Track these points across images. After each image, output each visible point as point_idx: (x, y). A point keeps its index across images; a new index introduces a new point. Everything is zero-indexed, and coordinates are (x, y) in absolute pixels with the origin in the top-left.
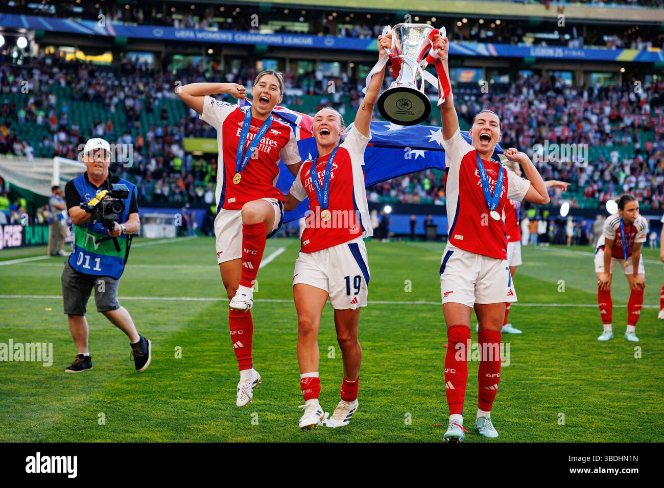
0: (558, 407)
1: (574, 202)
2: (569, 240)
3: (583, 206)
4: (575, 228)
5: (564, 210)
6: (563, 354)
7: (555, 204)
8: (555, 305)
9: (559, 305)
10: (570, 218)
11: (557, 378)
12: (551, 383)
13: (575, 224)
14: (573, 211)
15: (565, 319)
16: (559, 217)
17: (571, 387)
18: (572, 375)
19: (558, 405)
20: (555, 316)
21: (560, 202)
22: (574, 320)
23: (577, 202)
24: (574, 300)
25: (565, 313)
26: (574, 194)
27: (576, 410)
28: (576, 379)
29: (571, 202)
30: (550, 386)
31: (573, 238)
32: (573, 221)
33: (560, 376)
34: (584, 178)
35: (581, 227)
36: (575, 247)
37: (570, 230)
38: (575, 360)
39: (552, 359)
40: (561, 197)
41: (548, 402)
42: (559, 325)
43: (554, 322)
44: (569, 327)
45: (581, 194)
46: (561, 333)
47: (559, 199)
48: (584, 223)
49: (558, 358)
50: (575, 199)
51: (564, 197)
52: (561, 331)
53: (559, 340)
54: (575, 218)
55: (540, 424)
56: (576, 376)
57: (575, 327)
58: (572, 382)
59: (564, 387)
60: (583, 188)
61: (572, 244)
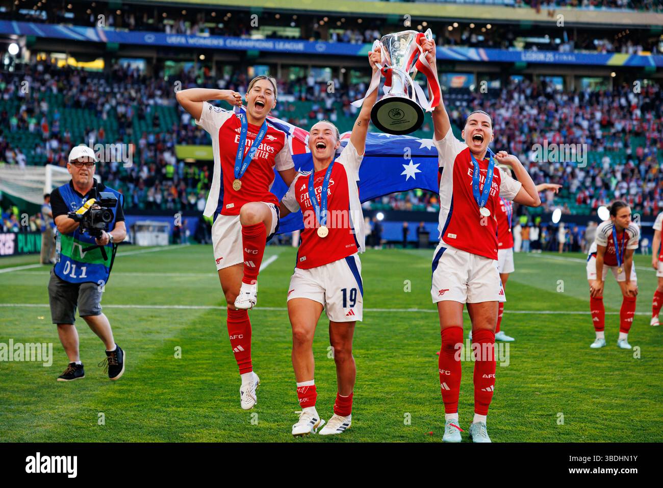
0: (551, 415)
1: (566, 208)
2: (561, 247)
3: (574, 212)
4: (567, 235)
5: (556, 217)
6: (556, 361)
7: (547, 210)
8: (547, 312)
9: (552, 312)
10: (562, 225)
11: (550, 386)
12: (544, 391)
13: (567, 231)
14: (564, 218)
15: (558, 326)
16: (551, 224)
17: (564, 395)
18: (565, 383)
19: (550, 413)
20: (547, 324)
21: (552, 208)
22: (567, 327)
23: (569, 208)
24: (567, 308)
25: (558, 320)
26: (566, 200)
27: (569, 417)
28: (569, 387)
29: (562, 208)
30: (543, 394)
31: (565, 244)
32: (565, 228)
33: (552, 383)
34: (575, 184)
35: (573, 234)
36: (567, 253)
37: (562, 237)
38: (568, 368)
39: (545, 366)
40: (552, 203)
41: (541, 409)
42: (551, 332)
43: (546, 329)
44: (562, 334)
45: (573, 200)
46: (554, 340)
47: (551, 205)
48: (576, 229)
49: (551, 366)
50: (566, 205)
51: (556, 204)
52: (553, 339)
53: (552, 348)
55: (533, 432)
56: (568, 384)
57: (567, 334)
58: (565, 390)
59: (557, 395)
60: (575, 194)
61: (564, 250)
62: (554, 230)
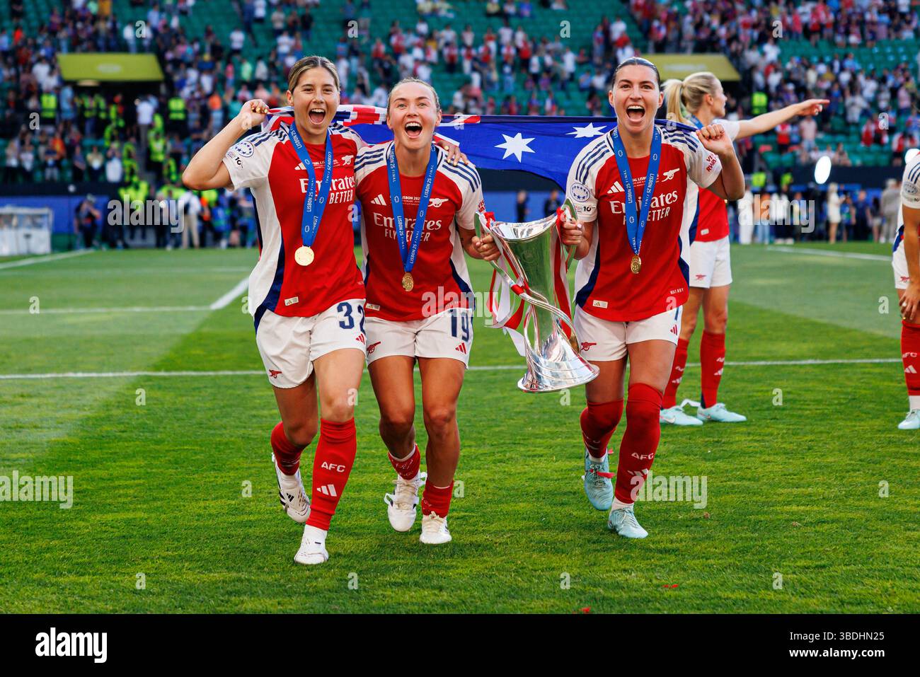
0: (823, 567)
1: (841, 154)
2: (833, 231)
3: (858, 162)
4: (843, 206)
5: (822, 172)
6: (830, 459)
7: (803, 160)
8: (810, 361)
9: (819, 362)
10: (833, 187)
11: (821, 508)
12: (808, 519)
13: (843, 198)
14: (838, 173)
15: (832, 389)
16: (812, 185)
17: (849, 525)
18: (850, 501)
19: (823, 563)
20: (810, 385)
21: (813, 155)
22: (849, 390)
23: (846, 154)
24: (849, 351)
25: (831, 377)
26: (840, 138)
27: (861, 570)
28: (858, 508)
29: (833, 154)
30: (806, 525)
31: (840, 226)
32: (839, 193)
33: (825, 503)
34: (856, 105)
35: (855, 205)
36: (845, 244)
37: (834, 213)
38: (854, 471)
39: (809, 469)
40: (813, 144)
41: (803, 556)
42: (818, 402)
43: (809, 396)
44: (840, 404)
45: (854, 138)
46: (824, 417)
47: (810, 150)
48: (862, 196)
49: (821, 468)
50: (841, 147)
51: (821, 145)
52: (824, 414)
53: (821, 432)
54: (843, 187)
55: (790, 601)
56: (857, 503)
57: (852, 405)
58: (851, 516)
59: (835, 525)
60: (857, 125)
61: (839, 238)
62: (818, 197)
